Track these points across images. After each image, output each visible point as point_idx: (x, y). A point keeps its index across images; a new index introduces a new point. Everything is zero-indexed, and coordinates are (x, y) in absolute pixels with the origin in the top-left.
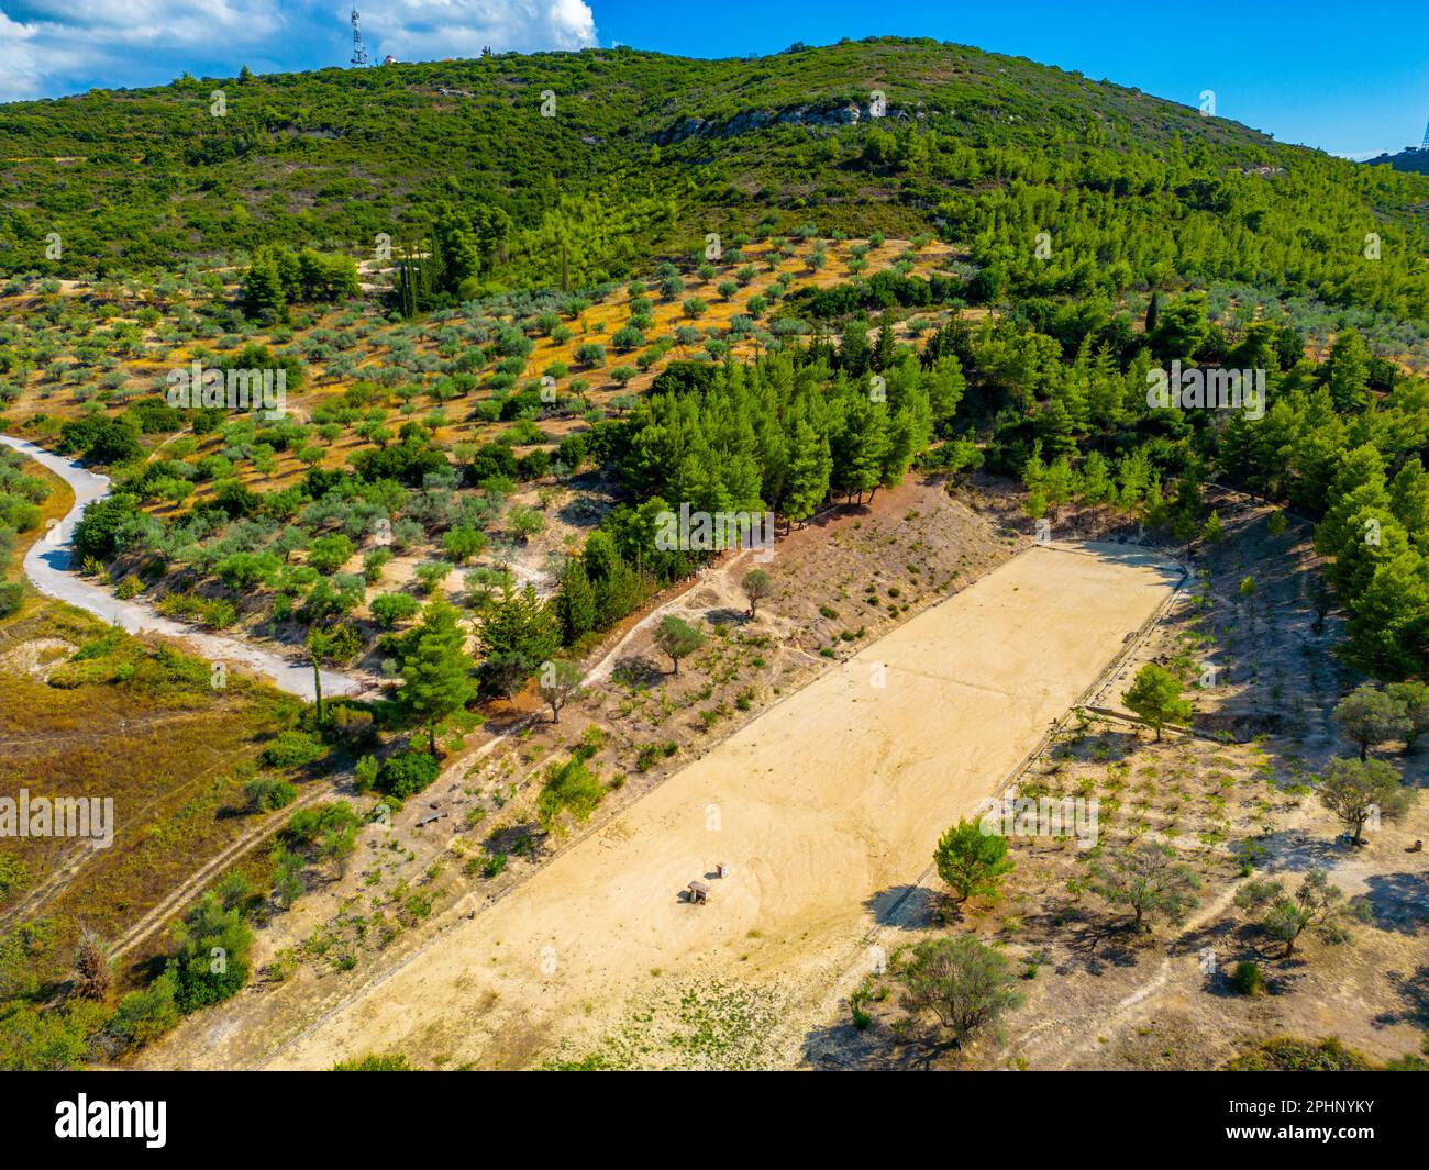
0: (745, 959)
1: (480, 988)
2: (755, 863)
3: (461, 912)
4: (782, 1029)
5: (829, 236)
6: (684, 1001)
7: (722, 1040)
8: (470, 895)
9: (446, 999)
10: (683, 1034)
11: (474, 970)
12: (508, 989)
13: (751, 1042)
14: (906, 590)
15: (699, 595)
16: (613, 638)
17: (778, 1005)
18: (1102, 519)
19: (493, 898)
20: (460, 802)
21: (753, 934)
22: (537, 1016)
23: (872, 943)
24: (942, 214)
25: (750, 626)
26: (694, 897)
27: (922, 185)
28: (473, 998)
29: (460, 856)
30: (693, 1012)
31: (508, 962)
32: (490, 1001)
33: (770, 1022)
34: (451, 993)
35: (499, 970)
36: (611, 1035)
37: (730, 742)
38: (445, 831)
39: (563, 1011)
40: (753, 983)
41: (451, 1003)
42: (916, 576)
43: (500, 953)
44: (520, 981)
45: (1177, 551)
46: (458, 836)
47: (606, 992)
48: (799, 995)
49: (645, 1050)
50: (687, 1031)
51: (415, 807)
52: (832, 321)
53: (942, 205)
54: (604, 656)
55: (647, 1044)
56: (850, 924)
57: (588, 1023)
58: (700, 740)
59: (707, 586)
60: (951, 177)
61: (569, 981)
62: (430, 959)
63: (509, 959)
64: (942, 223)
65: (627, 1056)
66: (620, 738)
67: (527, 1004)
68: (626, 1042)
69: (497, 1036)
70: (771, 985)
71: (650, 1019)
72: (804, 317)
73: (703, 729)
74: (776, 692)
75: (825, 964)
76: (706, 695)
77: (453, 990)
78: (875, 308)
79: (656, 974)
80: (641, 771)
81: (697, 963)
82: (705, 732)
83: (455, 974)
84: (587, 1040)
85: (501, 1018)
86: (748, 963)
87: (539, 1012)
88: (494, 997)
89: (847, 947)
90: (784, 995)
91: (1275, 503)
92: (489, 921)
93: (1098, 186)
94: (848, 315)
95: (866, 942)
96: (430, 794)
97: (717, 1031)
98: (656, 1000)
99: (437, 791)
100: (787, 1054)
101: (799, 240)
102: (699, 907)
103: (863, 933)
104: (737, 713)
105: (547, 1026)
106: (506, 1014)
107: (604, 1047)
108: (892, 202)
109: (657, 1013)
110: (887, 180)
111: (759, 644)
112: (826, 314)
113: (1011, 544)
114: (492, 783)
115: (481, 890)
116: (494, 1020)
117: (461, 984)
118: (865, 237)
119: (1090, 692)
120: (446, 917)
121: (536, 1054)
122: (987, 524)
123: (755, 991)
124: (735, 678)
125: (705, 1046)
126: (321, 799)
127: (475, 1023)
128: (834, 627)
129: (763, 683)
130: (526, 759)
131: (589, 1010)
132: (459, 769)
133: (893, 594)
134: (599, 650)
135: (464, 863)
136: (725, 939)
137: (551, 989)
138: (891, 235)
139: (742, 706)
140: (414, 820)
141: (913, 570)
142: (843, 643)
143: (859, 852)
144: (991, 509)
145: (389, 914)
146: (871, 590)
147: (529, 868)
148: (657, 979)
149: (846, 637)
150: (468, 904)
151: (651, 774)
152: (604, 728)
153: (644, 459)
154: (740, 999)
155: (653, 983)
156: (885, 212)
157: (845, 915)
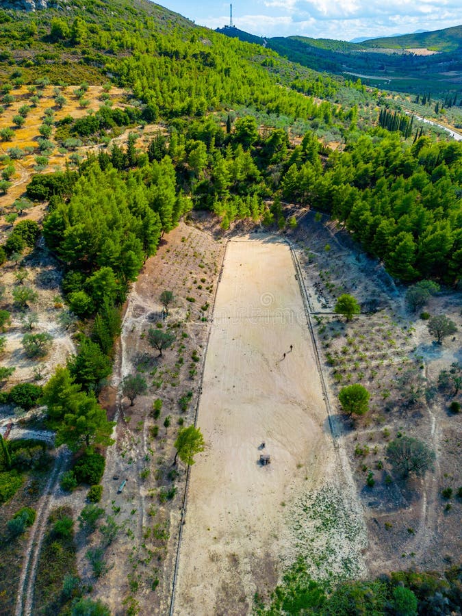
0: (307, 479)
1: (224, 556)
2: (269, 434)
3: (176, 524)
4: (346, 501)
5: (57, 84)
6: (304, 510)
7: (331, 518)
8: (172, 513)
9: (215, 570)
10: (318, 525)
11: (212, 548)
12: (234, 547)
13: (341, 513)
14: (205, 277)
15: (135, 309)
16: (118, 348)
17: (335, 492)
18: (246, 224)
19: (183, 508)
20: (127, 469)
21: (299, 466)
22: (260, 553)
23: (338, 447)
24: (109, 70)
25: (168, 318)
26: (264, 462)
27: (92, 53)
28: (225, 563)
29: (152, 497)
30: (311, 513)
31: (223, 536)
32: (234, 559)
33: (340, 501)
34: (214, 567)
35: (222, 541)
36: (295, 542)
37: (204, 379)
38: (134, 488)
39: (267, 544)
40: (319, 487)
41: (219, 570)
42: (204, 269)
43: (215, 534)
44: (236, 541)
45: (278, 233)
46: (142, 488)
47: (274, 525)
48: (337, 483)
49: (312, 541)
50: (318, 522)
51: (106, 483)
52: (90, 137)
53: (107, 65)
54: (121, 359)
55: (310, 537)
56: (325, 444)
57: (281, 542)
58: (194, 385)
59: (134, 303)
60: (104, 49)
61: (255, 529)
62: (187, 555)
63: (221, 534)
64: (111, 76)
65: (309, 548)
66: (165, 399)
67: (250, 550)
68: (302, 542)
69: (253, 572)
70: (325, 484)
71: (301, 526)
72: (74, 136)
73: (191, 378)
74: (201, 347)
75: (333, 465)
76: (181, 361)
77: (213, 564)
78: (107, 128)
79: (283, 505)
80: (184, 411)
81: (292, 491)
82: (193, 379)
83: (205, 556)
84: (288, 551)
85: (246, 563)
86: (310, 480)
87: (259, 551)
88: (234, 555)
89: (332, 454)
90: (333, 486)
91: (304, 207)
92: (193, 521)
93: (166, 54)
94: (96, 134)
95: (337, 448)
96: (108, 473)
97: (328, 516)
98: (295, 517)
99: (110, 470)
100: (357, 511)
101: (41, 87)
102: (269, 465)
103: (332, 445)
104: (196, 364)
105: (268, 555)
106: (246, 560)
107: (298, 549)
108: (80, 63)
109: (301, 522)
110: (73, 50)
111: (179, 326)
112: (86, 134)
113: (221, 243)
114: (132, 451)
115: (174, 507)
116: (245, 565)
117: (214, 558)
118: (78, 84)
119: (305, 306)
120: (172, 531)
121: (276, 570)
122: (208, 235)
123: (322, 490)
124: (183, 347)
125: (330, 525)
126: (50, 507)
127: (239, 573)
128: (197, 306)
129: (193, 345)
130: (137, 431)
131: (276, 537)
132: (111, 453)
133: (203, 281)
134: (117, 357)
135: (156, 499)
136: (291, 474)
137: (252, 537)
138: (91, 83)
139: (196, 360)
140: (112, 491)
141: (202, 267)
142: (205, 312)
143: (299, 411)
144: (207, 229)
145: (149, 547)
146: (195, 282)
147: (183, 484)
148: (286, 507)
149: (204, 309)
150: (175, 518)
151: (189, 410)
152: (154, 397)
153: (78, 244)
154: (321, 498)
155: (286, 509)
156: (80, 69)
157: (319, 440)
